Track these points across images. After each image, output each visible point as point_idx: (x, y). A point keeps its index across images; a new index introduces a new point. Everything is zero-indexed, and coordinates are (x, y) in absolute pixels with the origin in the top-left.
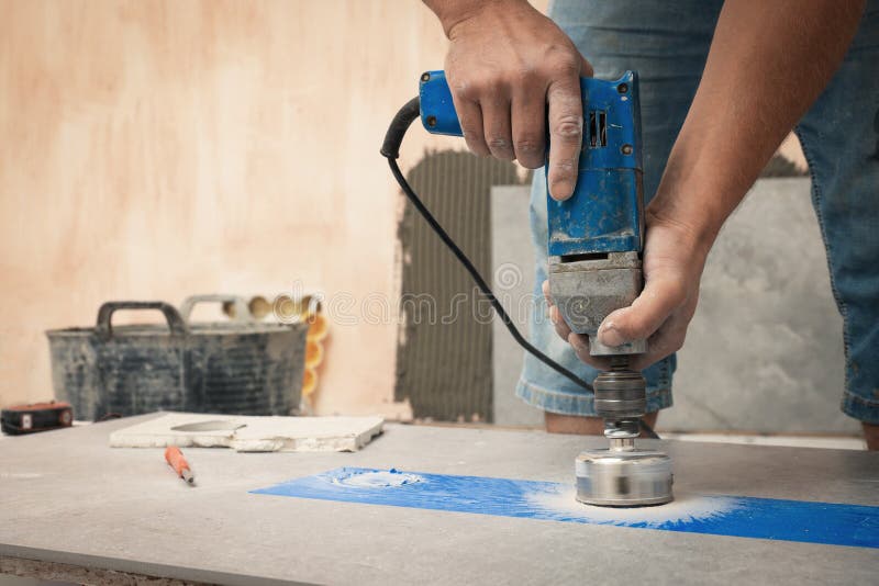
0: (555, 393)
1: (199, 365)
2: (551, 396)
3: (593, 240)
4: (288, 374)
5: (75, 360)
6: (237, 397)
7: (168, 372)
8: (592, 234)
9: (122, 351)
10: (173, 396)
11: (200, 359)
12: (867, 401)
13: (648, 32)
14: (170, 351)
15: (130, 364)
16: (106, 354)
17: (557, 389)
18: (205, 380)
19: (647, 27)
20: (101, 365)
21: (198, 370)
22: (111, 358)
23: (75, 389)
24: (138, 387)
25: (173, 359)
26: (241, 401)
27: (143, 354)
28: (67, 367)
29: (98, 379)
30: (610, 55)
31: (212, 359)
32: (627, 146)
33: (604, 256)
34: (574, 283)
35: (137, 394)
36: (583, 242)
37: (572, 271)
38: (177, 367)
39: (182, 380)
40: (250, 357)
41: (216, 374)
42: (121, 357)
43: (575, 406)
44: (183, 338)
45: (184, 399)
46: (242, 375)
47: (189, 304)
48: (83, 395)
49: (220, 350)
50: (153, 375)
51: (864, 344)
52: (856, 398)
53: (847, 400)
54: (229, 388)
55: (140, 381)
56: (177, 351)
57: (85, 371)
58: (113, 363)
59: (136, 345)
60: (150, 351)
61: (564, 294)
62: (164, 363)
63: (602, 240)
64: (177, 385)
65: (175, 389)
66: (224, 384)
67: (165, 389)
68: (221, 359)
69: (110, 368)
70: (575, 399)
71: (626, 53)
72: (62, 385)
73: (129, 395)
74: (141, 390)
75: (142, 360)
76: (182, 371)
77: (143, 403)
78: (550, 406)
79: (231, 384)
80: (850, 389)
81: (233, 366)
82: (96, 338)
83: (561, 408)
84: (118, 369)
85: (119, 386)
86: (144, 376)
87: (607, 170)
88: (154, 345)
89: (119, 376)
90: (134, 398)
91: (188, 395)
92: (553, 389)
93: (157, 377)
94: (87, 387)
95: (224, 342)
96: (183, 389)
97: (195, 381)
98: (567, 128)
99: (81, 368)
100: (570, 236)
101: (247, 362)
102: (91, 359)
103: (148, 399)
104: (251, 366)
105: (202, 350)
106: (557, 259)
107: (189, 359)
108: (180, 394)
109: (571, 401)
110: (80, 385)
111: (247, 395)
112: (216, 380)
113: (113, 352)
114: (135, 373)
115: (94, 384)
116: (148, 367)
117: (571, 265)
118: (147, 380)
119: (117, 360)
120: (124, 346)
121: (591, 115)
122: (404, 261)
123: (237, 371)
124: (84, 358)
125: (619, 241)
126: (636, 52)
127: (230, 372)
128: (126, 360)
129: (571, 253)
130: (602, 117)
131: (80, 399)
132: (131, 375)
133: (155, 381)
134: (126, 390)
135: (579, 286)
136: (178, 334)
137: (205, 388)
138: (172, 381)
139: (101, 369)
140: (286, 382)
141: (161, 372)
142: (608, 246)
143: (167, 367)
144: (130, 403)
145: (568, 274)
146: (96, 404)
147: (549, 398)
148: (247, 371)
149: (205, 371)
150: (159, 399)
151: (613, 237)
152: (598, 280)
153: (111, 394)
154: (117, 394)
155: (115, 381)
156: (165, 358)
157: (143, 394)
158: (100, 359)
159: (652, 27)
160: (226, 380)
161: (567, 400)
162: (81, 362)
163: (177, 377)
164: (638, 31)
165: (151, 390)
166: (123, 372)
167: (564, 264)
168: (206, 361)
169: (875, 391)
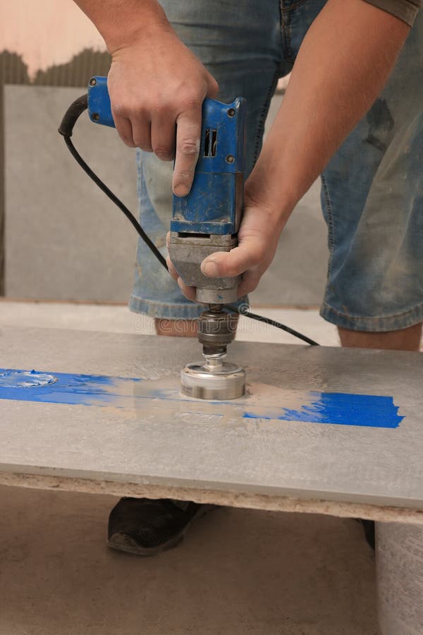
0: (169, 304)
2: (167, 307)
3: (201, 225)
8: (200, 220)
12: (339, 312)
17: (172, 301)
32: (230, 156)
33: (207, 236)
34: (186, 253)
36: (193, 224)
37: (185, 244)
43: (186, 313)
51: (335, 275)
52: (331, 309)
53: (325, 309)
61: (179, 259)
63: (207, 225)
70: (186, 308)
78: (166, 315)
80: (328, 302)
83: (175, 316)
87: (215, 174)
92: (168, 301)
98: (187, 148)
100: (186, 219)
106: (176, 234)
109: (183, 309)
117: (185, 239)
121: (207, 132)
125: (218, 226)
129: (185, 232)
130: (214, 134)
135: (189, 256)
142: (210, 230)
145: (182, 247)
147: (166, 308)
151: (214, 223)
152: (202, 253)
161: (180, 309)
167: (180, 238)
169: (344, 307)
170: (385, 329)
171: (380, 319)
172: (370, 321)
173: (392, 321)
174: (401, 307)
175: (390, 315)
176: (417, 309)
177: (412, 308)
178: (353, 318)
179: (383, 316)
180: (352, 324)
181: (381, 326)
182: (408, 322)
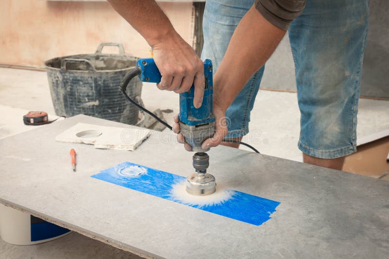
1: (100, 83)
4: (135, 84)
5: (55, 78)
6: (115, 94)
7: (88, 85)
8: (205, 118)
9: (71, 77)
10: (90, 94)
11: (101, 81)
12: (304, 146)
13: (241, 8)
14: (89, 78)
15: (74, 82)
16: (65, 77)
18: (102, 88)
19: (240, 7)
20: (64, 81)
21: (99, 85)
22: (67, 79)
23: (56, 88)
24: (78, 90)
25: (90, 81)
26: (116, 95)
27: (79, 78)
28: (52, 80)
29: (63, 86)
30: (227, 16)
31: (104, 81)
35: (78, 92)
36: (202, 120)
37: (199, 130)
38: (92, 83)
39: (94, 88)
40: (119, 79)
41: (106, 86)
42: (71, 79)
44: (93, 73)
45: (95, 95)
46: (116, 86)
47: (101, 47)
48: (58, 90)
49: (107, 77)
50: (83, 86)
51: (304, 127)
52: (301, 144)
54: (111, 91)
55: (78, 88)
56: (91, 78)
57: (59, 82)
58: (68, 81)
59: (76, 75)
60: (82, 77)
62: (87, 82)
64: (92, 90)
65: (91, 91)
66: (110, 90)
67: (88, 91)
68: (108, 81)
69: (67, 82)
71: (233, 16)
72: (51, 86)
73: (75, 92)
74: (79, 91)
75: (79, 80)
76: (93, 85)
77: (80, 95)
79: (112, 89)
80: (300, 140)
81: (113, 83)
82: (62, 71)
84: (71, 83)
85: (71, 89)
86: (80, 86)
88: (83, 75)
89: (71, 85)
90: (76, 94)
91: (96, 93)
93: (84, 87)
94: (60, 88)
95: (109, 74)
96: (94, 92)
97: (98, 88)
99: (57, 81)
100: (197, 119)
101: (118, 81)
102: (61, 78)
103: (81, 94)
104: (119, 82)
105: (101, 78)
106: (194, 127)
107: (96, 81)
108: (93, 93)
110: (57, 87)
111: (118, 93)
112: (106, 88)
113: (68, 77)
114: (76, 85)
115: (62, 87)
116: (81, 83)
117: (198, 128)
118: (81, 88)
119: (70, 80)
120: (72, 75)
122: (196, 15)
123: (114, 85)
124: (58, 78)
126: (236, 16)
127: (111, 85)
128: (73, 80)
129: (199, 125)
131: (58, 92)
132: (75, 86)
133: (84, 88)
134: (74, 91)
136: (91, 72)
137: (102, 91)
138: (91, 88)
139: (64, 83)
140: (134, 86)
141: (86, 85)
142: (209, 121)
143: (88, 83)
144: (75, 95)
146: (63, 94)
148: (118, 84)
149: (102, 85)
150: (86, 94)
153: (68, 92)
154: (71, 92)
155: (70, 87)
156: (87, 80)
157: (80, 93)
158: (64, 79)
159: (242, 7)
160: (110, 88)
162: (57, 79)
163: (92, 87)
164: (237, 8)
165: (83, 91)
166: (72, 84)
168: (102, 81)
169: (306, 143)
170: (324, 158)
171: (322, 152)
172: (317, 152)
173: (328, 154)
174: (334, 148)
175: (327, 151)
176: (342, 150)
177: (339, 149)
178: (310, 149)
179: (324, 151)
180: (309, 152)
181: (322, 155)
182: (336, 156)
